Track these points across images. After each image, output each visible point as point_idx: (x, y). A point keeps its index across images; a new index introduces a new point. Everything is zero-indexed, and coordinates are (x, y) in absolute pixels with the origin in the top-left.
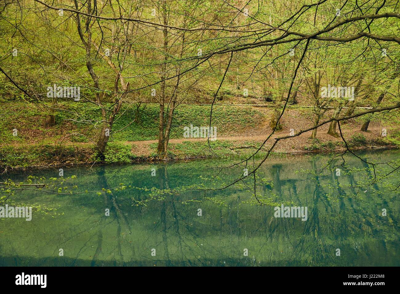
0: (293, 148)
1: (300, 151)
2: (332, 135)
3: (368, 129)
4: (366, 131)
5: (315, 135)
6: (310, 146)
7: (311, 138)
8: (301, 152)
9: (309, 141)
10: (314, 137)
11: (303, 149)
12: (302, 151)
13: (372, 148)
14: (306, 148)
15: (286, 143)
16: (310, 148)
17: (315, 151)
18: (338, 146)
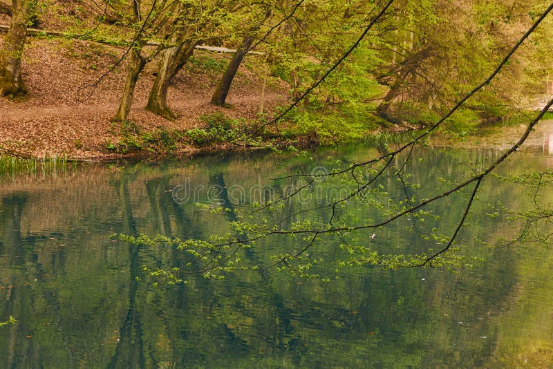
0: (78, 147)
1: (97, 154)
2: (158, 114)
3: (227, 101)
4: (223, 106)
5: (127, 112)
6: (119, 140)
7: (118, 120)
8: (100, 157)
9: (113, 129)
10: (125, 118)
11: (105, 148)
12: (102, 155)
13: (248, 146)
14: (111, 146)
15: (56, 132)
16: (121, 147)
17: (132, 154)
18: (178, 141)
